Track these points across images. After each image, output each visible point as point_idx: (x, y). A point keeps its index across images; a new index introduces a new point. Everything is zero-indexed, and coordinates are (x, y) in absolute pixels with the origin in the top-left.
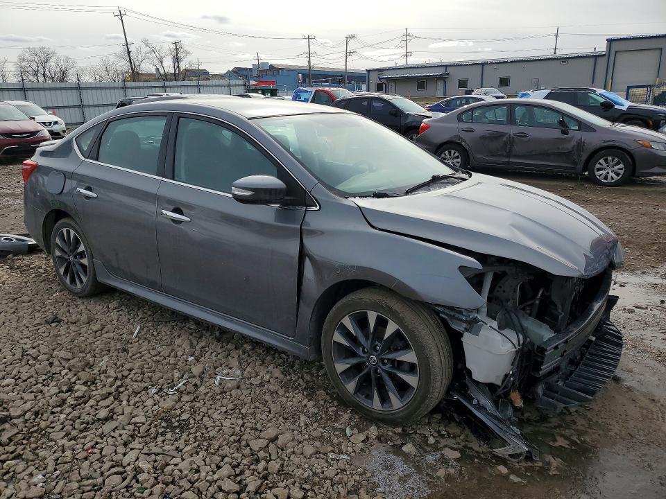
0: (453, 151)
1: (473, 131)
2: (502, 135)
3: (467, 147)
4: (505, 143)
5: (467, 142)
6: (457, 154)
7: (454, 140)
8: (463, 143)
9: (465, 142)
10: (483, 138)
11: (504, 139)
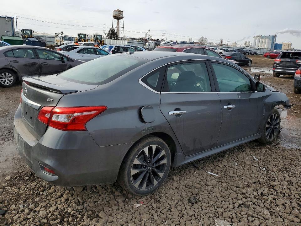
0: (7, 74)
1: (18, 62)
2: (35, 64)
3: (16, 71)
4: (38, 68)
5: (16, 68)
6: (10, 75)
7: (7, 67)
8: (14, 69)
9: (14, 68)
10: (25, 65)
11: (37, 66)
